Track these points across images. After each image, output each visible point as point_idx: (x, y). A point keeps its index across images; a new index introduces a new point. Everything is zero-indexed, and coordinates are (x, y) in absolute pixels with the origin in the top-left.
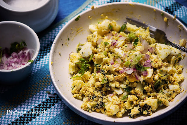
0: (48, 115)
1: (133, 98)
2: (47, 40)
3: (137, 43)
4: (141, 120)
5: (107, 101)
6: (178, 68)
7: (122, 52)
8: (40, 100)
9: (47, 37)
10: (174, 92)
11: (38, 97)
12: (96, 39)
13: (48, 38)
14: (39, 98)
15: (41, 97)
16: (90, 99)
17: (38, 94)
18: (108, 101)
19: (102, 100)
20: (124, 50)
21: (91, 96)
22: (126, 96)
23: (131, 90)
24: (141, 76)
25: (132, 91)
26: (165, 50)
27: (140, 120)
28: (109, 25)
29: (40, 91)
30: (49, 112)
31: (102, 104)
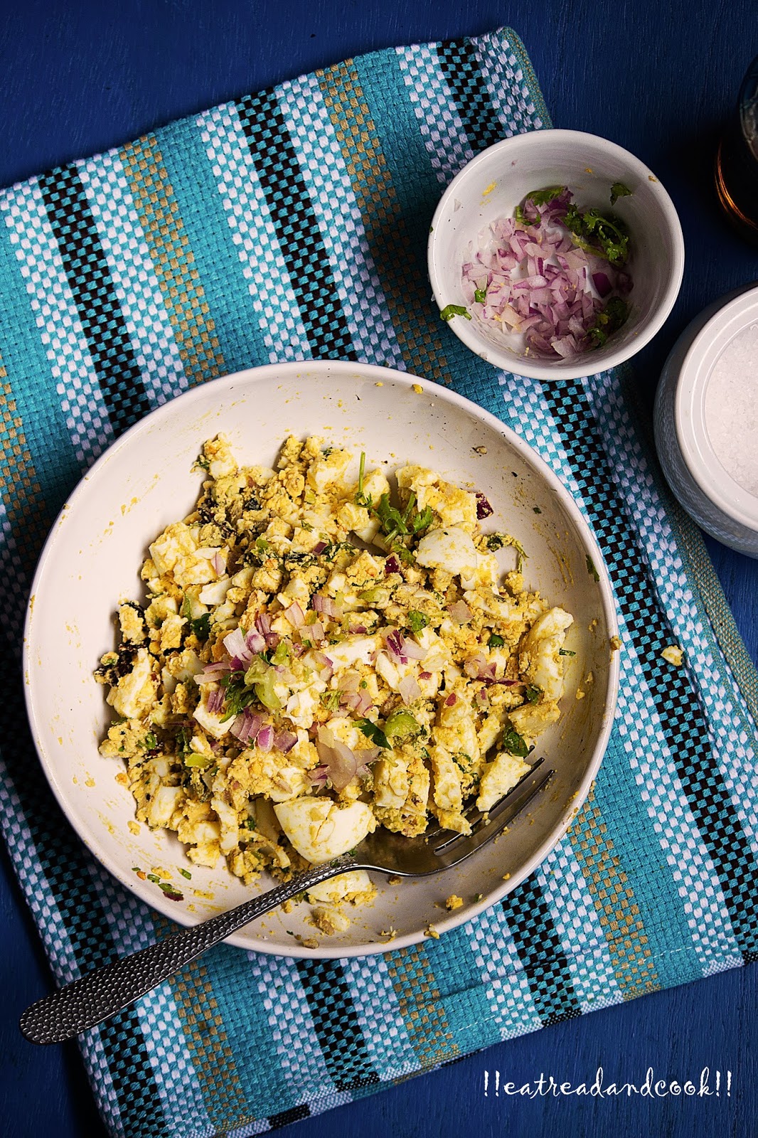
0: (285, 336)
1: (166, 631)
2: (623, 457)
3: (371, 737)
4: (30, 603)
5: (202, 538)
6: (247, 863)
7: (342, 658)
8: (364, 334)
9: (634, 463)
10: (148, 797)
11: (380, 328)
12: (477, 605)
13: (627, 465)
14: (371, 330)
15: (375, 341)
16: (254, 488)
17: (391, 334)
18: (200, 540)
19: (216, 524)
20: (352, 671)
21: (261, 495)
22: (189, 613)
23: (199, 638)
24: (215, 686)
25: (192, 639)
26: (307, 830)
27: (31, 597)
28: (542, 692)
29: (401, 346)
30: (295, 341)
31: (206, 518)
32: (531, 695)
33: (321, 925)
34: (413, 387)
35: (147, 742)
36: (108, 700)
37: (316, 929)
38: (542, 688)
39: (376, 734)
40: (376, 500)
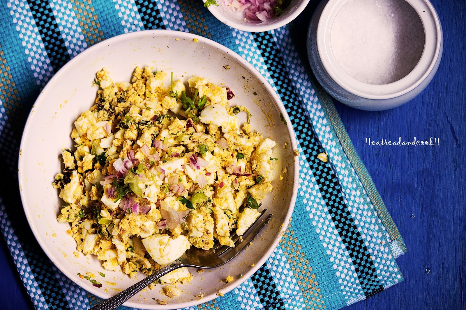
0: (131, 20)
1: (85, 161)
2: (293, 66)
4: (20, 153)
5: (99, 117)
6: (131, 268)
7: (169, 169)
8: (168, 17)
9: (299, 69)
10: (82, 240)
11: (175, 14)
12: (230, 139)
13: (295, 70)
14: (171, 15)
15: (173, 19)
16: (122, 92)
17: (181, 16)
18: (98, 118)
19: (105, 110)
20: (174, 174)
21: (125, 95)
22: (96, 153)
23: (101, 164)
24: (110, 186)
25: (98, 165)
26: (158, 250)
27: (20, 150)
28: (263, 178)
29: (186, 21)
30: (136, 22)
31: (100, 107)
32: (258, 180)
33: (168, 294)
34: (193, 40)
35: (80, 214)
36: (60, 196)
37: (165, 296)
38: (263, 176)
39: (188, 203)
40: (179, 94)
